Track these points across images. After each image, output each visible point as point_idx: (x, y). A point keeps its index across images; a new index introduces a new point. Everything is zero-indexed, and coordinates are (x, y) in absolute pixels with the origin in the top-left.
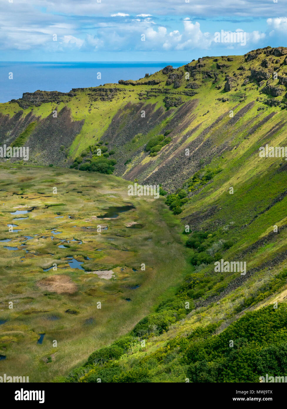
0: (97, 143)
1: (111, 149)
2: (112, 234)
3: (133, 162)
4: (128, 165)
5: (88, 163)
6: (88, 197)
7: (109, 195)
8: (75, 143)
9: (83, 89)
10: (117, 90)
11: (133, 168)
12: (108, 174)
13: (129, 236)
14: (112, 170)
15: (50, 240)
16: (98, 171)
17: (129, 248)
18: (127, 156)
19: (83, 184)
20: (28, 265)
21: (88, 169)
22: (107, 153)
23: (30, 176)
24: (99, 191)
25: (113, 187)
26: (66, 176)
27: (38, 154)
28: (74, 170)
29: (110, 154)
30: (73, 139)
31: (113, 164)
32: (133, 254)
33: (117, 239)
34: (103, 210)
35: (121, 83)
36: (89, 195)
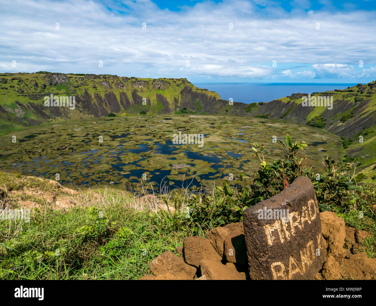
0: (320, 115)
1: (325, 118)
2: (310, 152)
3: (334, 124)
4: (331, 126)
5: (314, 123)
6: (307, 137)
7: (317, 137)
8: (310, 115)
9: (318, 93)
10: (333, 93)
11: (333, 127)
12: (321, 128)
14: (324, 127)
15: (283, 151)
16: (317, 127)
17: (315, 159)
18: (331, 122)
19: (309, 131)
20: (269, 159)
21: (313, 126)
22: (323, 120)
23: (287, 126)
24: (314, 135)
25: (321, 134)
26: (303, 127)
27: (294, 118)
28: (307, 125)
29: (324, 120)
30: (309, 113)
31: (325, 124)
32: (316, 161)
33: (312, 155)
34: (311, 142)
35: (336, 90)
36: (308, 136)
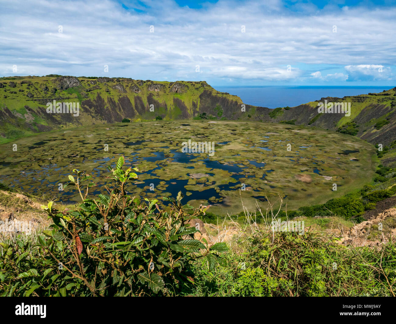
0: (352, 121)
1: (357, 124)
2: (341, 162)
3: (367, 131)
4: (364, 133)
5: (345, 130)
6: (338, 144)
7: (349, 145)
8: (341, 121)
9: (349, 97)
10: (366, 97)
11: (366, 134)
12: (353, 135)
13: (349, 164)
14: (356, 134)
15: (310, 160)
16: (349, 134)
17: (346, 169)
18: (365, 128)
19: (339, 139)
20: (295, 168)
21: (344, 133)
22: (355, 126)
23: (315, 133)
24: (345, 143)
25: (353, 141)
26: (333, 135)
27: (323, 124)
28: (337, 132)
29: (357, 127)
30: (340, 119)
31: (357, 131)
32: (347, 171)
33: (342, 164)
34: (342, 151)
35: (370, 94)
36: (339, 144)
